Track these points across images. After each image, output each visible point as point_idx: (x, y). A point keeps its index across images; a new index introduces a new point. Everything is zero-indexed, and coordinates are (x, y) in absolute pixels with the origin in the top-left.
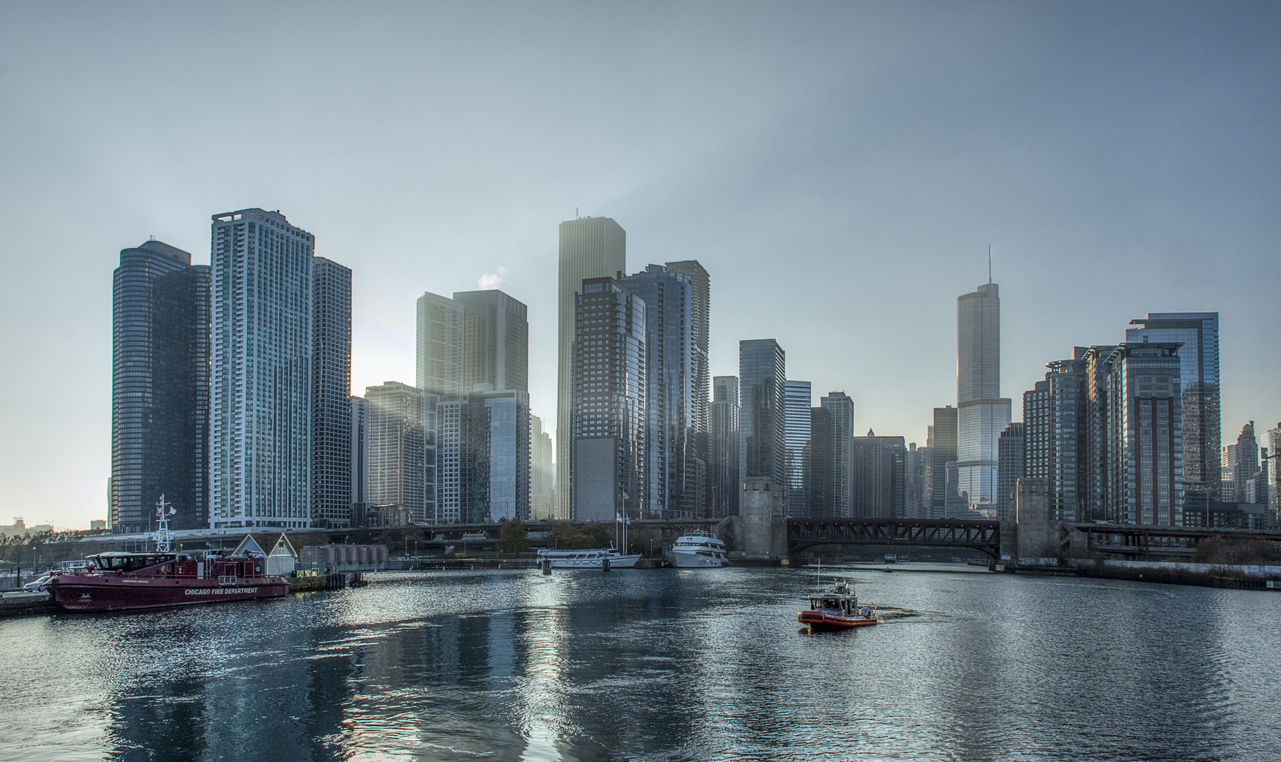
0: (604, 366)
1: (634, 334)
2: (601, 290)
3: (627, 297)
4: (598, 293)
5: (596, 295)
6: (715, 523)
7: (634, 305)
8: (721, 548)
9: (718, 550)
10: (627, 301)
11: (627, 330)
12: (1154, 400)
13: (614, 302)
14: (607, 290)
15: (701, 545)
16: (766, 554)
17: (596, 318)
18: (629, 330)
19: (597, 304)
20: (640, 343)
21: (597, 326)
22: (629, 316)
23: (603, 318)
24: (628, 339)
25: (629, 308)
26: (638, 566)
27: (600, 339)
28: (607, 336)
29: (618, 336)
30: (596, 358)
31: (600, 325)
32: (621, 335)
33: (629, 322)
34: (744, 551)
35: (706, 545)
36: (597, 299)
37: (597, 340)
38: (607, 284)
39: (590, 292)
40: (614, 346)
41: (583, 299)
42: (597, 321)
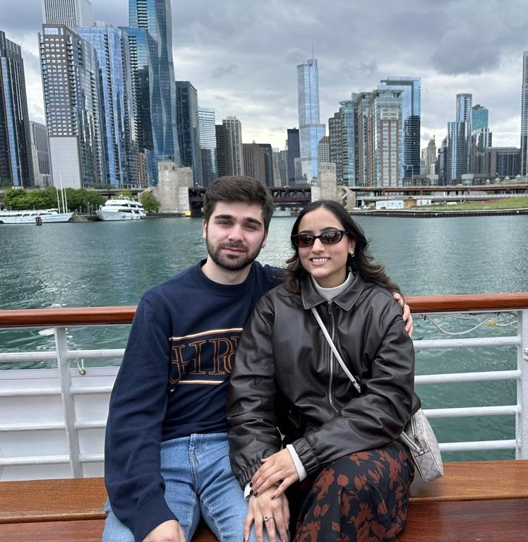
1: (86, 67)
2: (57, 33)
4: (55, 35)
5: (55, 37)
6: (141, 191)
8: (139, 207)
9: (137, 208)
10: (78, 44)
11: (80, 64)
12: (390, 122)
14: (62, 33)
15: (123, 205)
17: (56, 53)
18: (82, 64)
19: (55, 43)
22: (81, 54)
24: (81, 70)
26: (71, 220)
27: (60, 69)
28: (65, 67)
29: (74, 68)
30: (58, 82)
33: (81, 59)
35: (126, 205)
36: (54, 39)
37: (57, 69)
38: (62, 29)
39: (49, 34)
40: (71, 74)
41: (44, 38)
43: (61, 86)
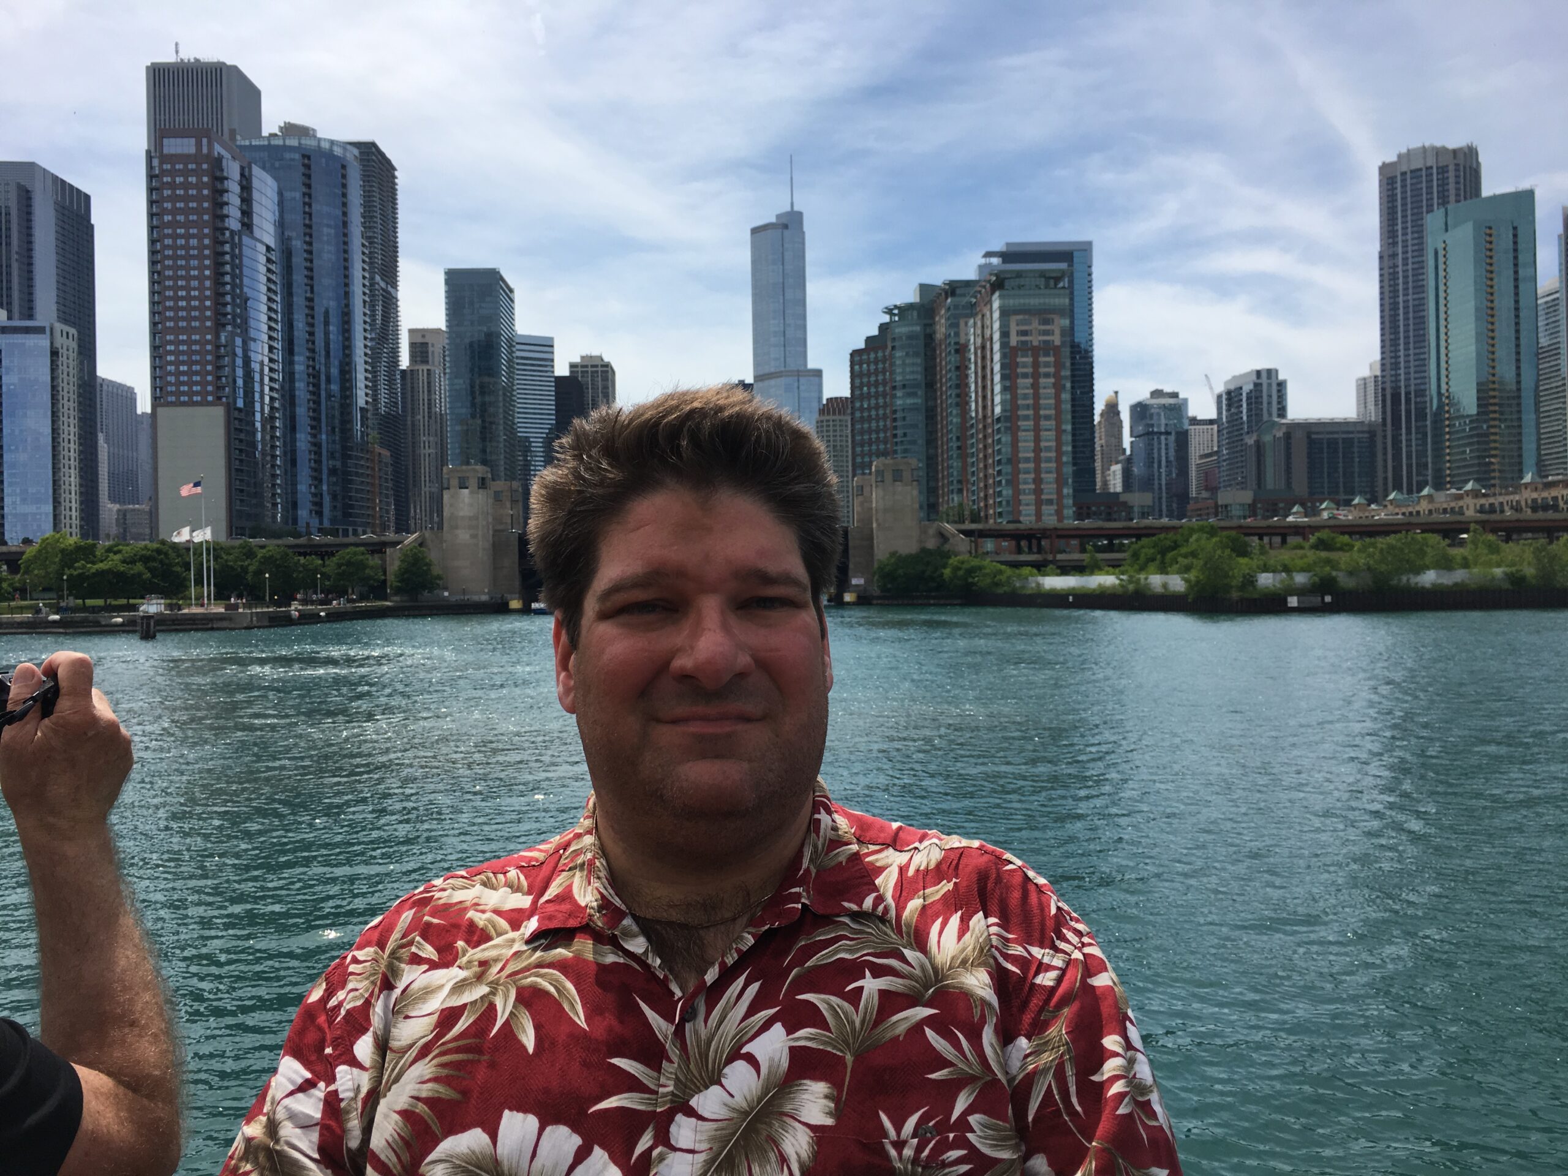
0: (201, 283)
1: (257, 232)
2: (193, 150)
3: (242, 168)
4: (188, 156)
5: (185, 158)
7: (255, 183)
10: (242, 175)
11: (243, 224)
12: (1036, 351)
13: (218, 174)
14: (205, 150)
16: (484, 593)
17: (186, 199)
18: (247, 225)
19: (186, 173)
20: (268, 248)
21: (186, 211)
22: (247, 200)
23: (199, 199)
24: (246, 240)
25: (246, 187)
27: (193, 236)
28: (206, 231)
29: (227, 233)
30: (188, 268)
31: (194, 211)
32: (232, 232)
33: (247, 213)
34: (446, 589)
36: (186, 165)
37: (188, 237)
38: (205, 141)
39: (173, 152)
40: (220, 249)
41: (161, 163)
42: (187, 204)
43: (195, 278)
